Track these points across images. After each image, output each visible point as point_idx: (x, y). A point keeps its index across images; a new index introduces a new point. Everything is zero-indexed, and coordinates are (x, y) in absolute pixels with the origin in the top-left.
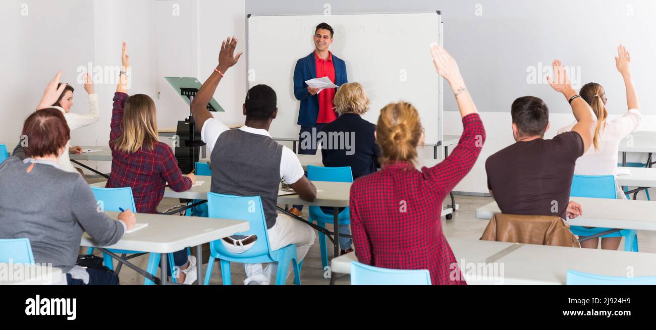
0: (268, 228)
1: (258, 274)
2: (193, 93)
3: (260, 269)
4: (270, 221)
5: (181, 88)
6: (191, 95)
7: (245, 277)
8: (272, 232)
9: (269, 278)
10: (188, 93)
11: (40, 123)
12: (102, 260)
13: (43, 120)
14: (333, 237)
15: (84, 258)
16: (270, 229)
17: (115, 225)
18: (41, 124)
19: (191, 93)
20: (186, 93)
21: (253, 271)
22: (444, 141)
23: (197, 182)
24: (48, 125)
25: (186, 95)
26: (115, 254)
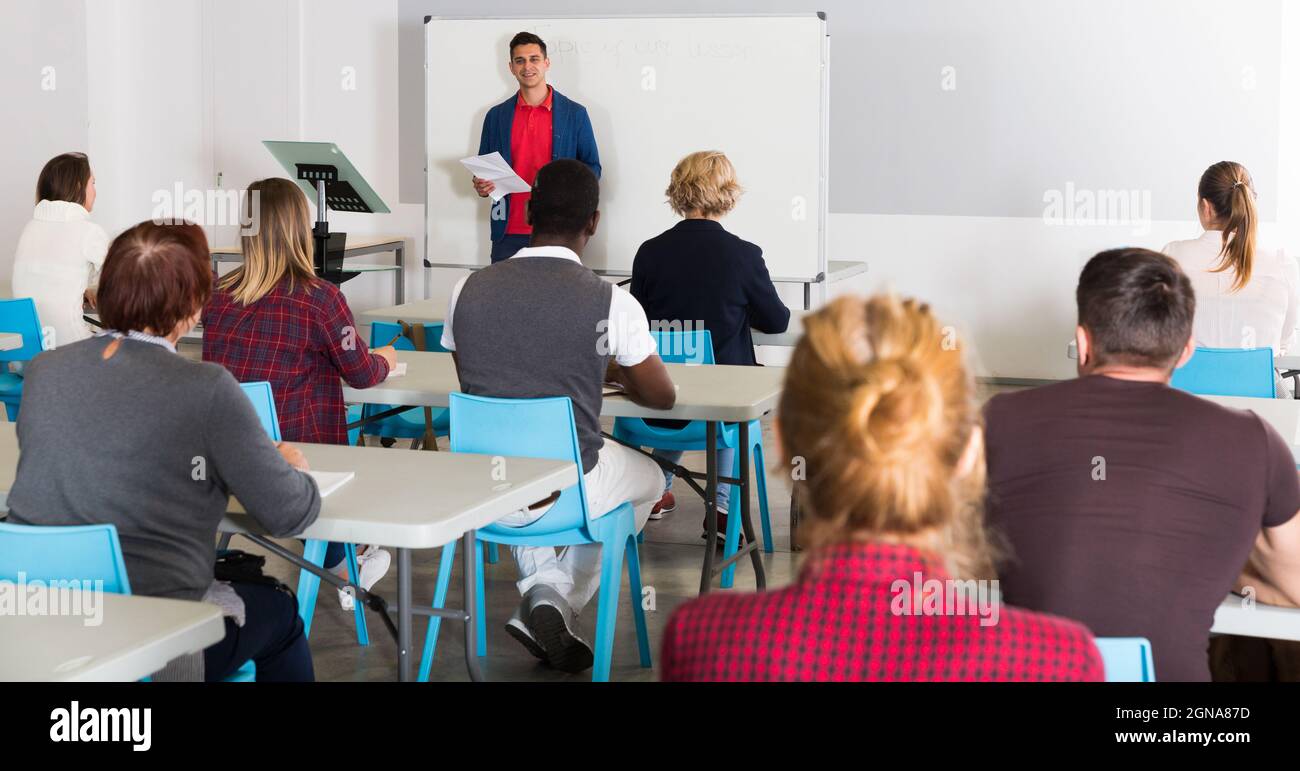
0: (586, 472)
1: (550, 568)
2: (324, 175)
3: (552, 558)
4: (589, 458)
5: (297, 165)
6: (321, 178)
7: (520, 576)
8: (591, 479)
9: (571, 576)
10: (314, 175)
11: (139, 255)
12: (261, 560)
13: (147, 250)
14: (700, 482)
15: (223, 560)
16: (588, 474)
17: (309, 486)
18: (141, 259)
19: (321, 175)
20: (308, 175)
21: (539, 563)
22: (829, 272)
23: (399, 365)
24: (157, 261)
25: (308, 178)
26: (269, 538)
